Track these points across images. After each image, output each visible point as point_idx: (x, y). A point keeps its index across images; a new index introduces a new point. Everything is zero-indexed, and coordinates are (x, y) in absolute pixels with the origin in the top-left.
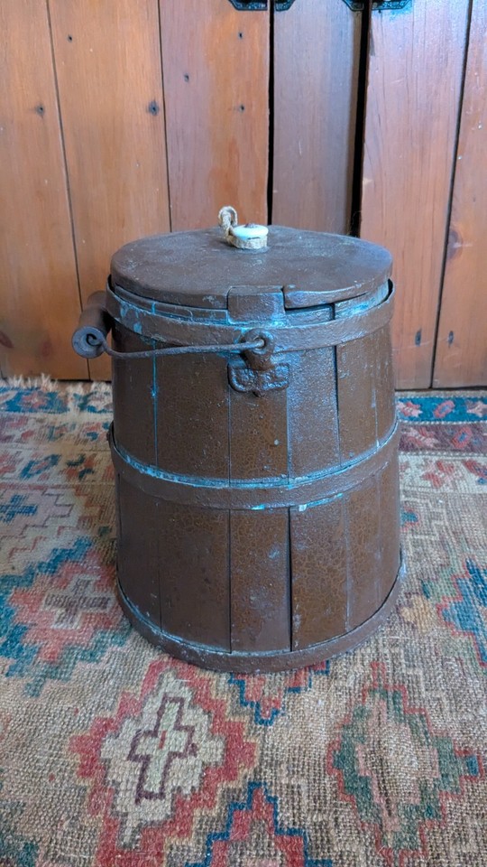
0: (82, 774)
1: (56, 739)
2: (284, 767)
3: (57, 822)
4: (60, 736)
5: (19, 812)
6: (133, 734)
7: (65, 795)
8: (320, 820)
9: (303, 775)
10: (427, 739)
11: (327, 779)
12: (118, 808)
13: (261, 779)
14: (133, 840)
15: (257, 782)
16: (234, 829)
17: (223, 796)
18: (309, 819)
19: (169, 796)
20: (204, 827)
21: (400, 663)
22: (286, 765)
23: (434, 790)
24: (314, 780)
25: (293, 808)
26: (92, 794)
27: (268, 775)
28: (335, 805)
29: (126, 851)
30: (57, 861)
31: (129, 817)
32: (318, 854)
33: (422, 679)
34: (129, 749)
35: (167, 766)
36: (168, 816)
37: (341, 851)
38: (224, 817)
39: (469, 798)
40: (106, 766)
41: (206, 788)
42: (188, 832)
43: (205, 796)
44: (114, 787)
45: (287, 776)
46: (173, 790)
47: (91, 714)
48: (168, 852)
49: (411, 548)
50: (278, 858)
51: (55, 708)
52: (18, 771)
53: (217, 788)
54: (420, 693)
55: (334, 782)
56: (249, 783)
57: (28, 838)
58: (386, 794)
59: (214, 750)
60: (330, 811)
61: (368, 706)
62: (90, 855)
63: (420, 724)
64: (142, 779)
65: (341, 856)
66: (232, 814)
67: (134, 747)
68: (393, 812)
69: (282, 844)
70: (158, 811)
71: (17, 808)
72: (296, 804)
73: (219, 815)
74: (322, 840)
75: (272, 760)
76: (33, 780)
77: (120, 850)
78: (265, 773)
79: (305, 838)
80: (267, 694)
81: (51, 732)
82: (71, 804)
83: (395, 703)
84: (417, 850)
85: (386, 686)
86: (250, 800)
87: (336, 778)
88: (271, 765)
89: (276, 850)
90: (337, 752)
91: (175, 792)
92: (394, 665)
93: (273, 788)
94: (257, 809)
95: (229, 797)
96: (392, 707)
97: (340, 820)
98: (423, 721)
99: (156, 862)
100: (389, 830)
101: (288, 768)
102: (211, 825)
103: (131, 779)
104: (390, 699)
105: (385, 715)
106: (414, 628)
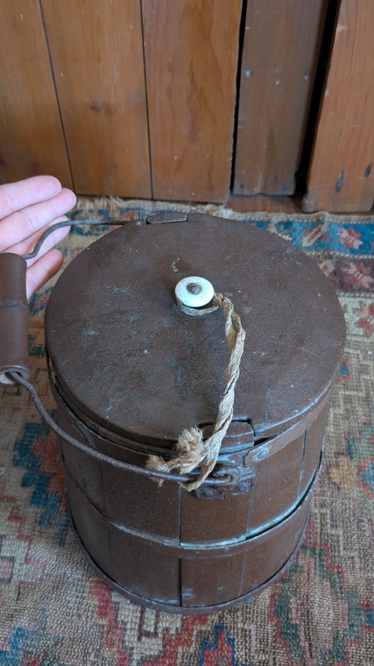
0: (100, 614)
1: (80, 583)
2: (239, 614)
3: (86, 654)
4: (82, 581)
5: (60, 645)
7: (90, 631)
8: (264, 658)
9: (253, 621)
10: (342, 593)
11: (269, 625)
12: (127, 644)
13: (223, 623)
15: (221, 626)
17: (198, 636)
18: (256, 657)
19: (160, 635)
20: (185, 661)
21: (326, 523)
23: (343, 639)
24: (261, 625)
25: (246, 648)
26: (109, 631)
27: (228, 620)
28: (274, 647)
31: (135, 651)
33: (341, 538)
36: (161, 652)
38: (199, 654)
39: (367, 644)
40: (116, 608)
41: (186, 629)
43: (186, 636)
44: (123, 626)
45: (242, 621)
46: (163, 631)
49: (342, 403)
51: (77, 557)
52: (56, 610)
53: (193, 630)
54: (339, 552)
55: (274, 628)
56: (216, 627)
58: (310, 639)
60: (270, 652)
61: (301, 562)
63: (337, 580)
64: (141, 620)
66: (204, 652)
68: (313, 654)
70: (154, 647)
71: (58, 641)
72: (247, 645)
73: (195, 652)
76: (67, 617)
78: (226, 618)
81: (75, 576)
82: (94, 639)
83: (320, 560)
85: (315, 544)
86: (216, 640)
87: (276, 625)
88: (230, 612)
90: (277, 603)
91: (165, 632)
92: (322, 524)
93: (232, 631)
94: (221, 649)
95: (201, 637)
96: (318, 564)
97: (277, 660)
98: (339, 578)
101: (242, 614)
102: (190, 660)
103: (134, 620)
104: (317, 556)
105: (313, 570)
106: (339, 488)
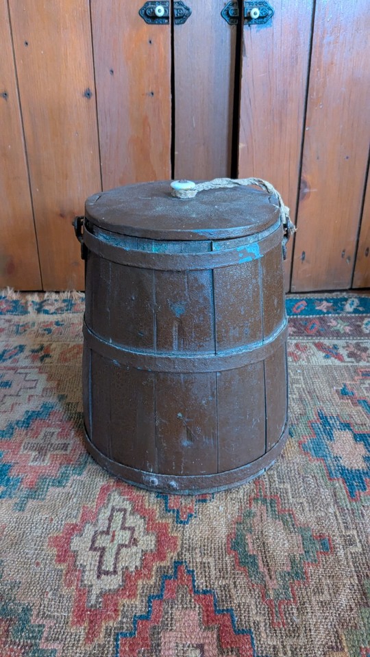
0: (59, 561)
1: (39, 539)
2: (198, 551)
3: (43, 593)
4: (41, 537)
5: (17, 588)
6: (93, 533)
7: (47, 575)
8: (224, 583)
9: (211, 556)
10: (294, 528)
11: (227, 557)
12: (86, 582)
13: (182, 559)
14: (97, 602)
15: (180, 561)
16: (166, 592)
17: (157, 571)
18: (216, 583)
19: (120, 573)
20: (145, 591)
21: (274, 481)
22: (199, 550)
23: (300, 561)
24: (219, 558)
25: (206, 577)
26: (67, 574)
27: (187, 556)
28: (234, 574)
29: (93, 609)
30: (45, 618)
31: (94, 587)
32: (223, 605)
33: (289, 490)
34: (90, 544)
35: (117, 554)
36: (120, 586)
37: (239, 603)
38: (159, 585)
39: (324, 566)
40: (75, 555)
41: (145, 567)
42: (135, 595)
43: (145, 572)
44: (81, 569)
45: (200, 556)
46: (122, 569)
47: (62, 521)
48: (122, 609)
50: (197, 609)
51: (37, 518)
52: (14, 561)
53: (153, 566)
54: (288, 500)
55: (232, 559)
56: (175, 562)
57: (24, 604)
58: (268, 565)
59: (149, 542)
60: (230, 577)
61: (253, 510)
62: (68, 613)
63: (289, 520)
64: (100, 562)
65: (239, 606)
66: (164, 582)
67: (93, 542)
68: (273, 577)
69: (198, 600)
70: (113, 582)
71: (14, 585)
72: (207, 574)
73: (155, 583)
74: (226, 596)
75: (189, 546)
76: (25, 566)
77: (89, 609)
78: (185, 555)
79: (215, 596)
80: (184, 504)
81: (34, 534)
82: (52, 581)
83: (271, 507)
84: (290, 600)
85: (265, 496)
86: (176, 572)
87: (234, 557)
88: (189, 550)
89: (195, 604)
90: (234, 540)
91: (124, 570)
92: (270, 482)
93: (191, 565)
94: (181, 579)
95: (161, 571)
96: (269, 510)
97: (237, 583)
98: (291, 518)
99: (114, 616)
100: (271, 588)
101: (200, 552)
102: (150, 590)
103: (93, 563)
104: (268, 504)
105: (265, 515)
106: (282, 456)
